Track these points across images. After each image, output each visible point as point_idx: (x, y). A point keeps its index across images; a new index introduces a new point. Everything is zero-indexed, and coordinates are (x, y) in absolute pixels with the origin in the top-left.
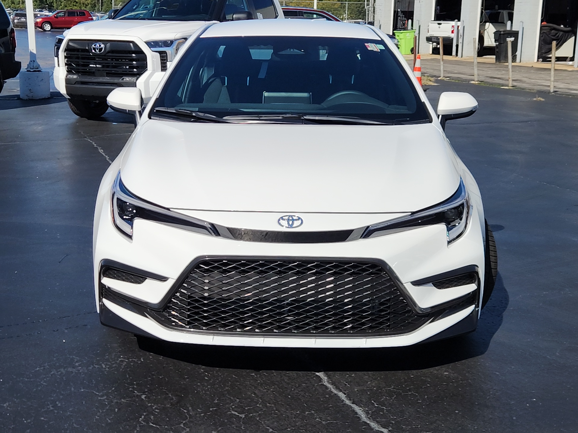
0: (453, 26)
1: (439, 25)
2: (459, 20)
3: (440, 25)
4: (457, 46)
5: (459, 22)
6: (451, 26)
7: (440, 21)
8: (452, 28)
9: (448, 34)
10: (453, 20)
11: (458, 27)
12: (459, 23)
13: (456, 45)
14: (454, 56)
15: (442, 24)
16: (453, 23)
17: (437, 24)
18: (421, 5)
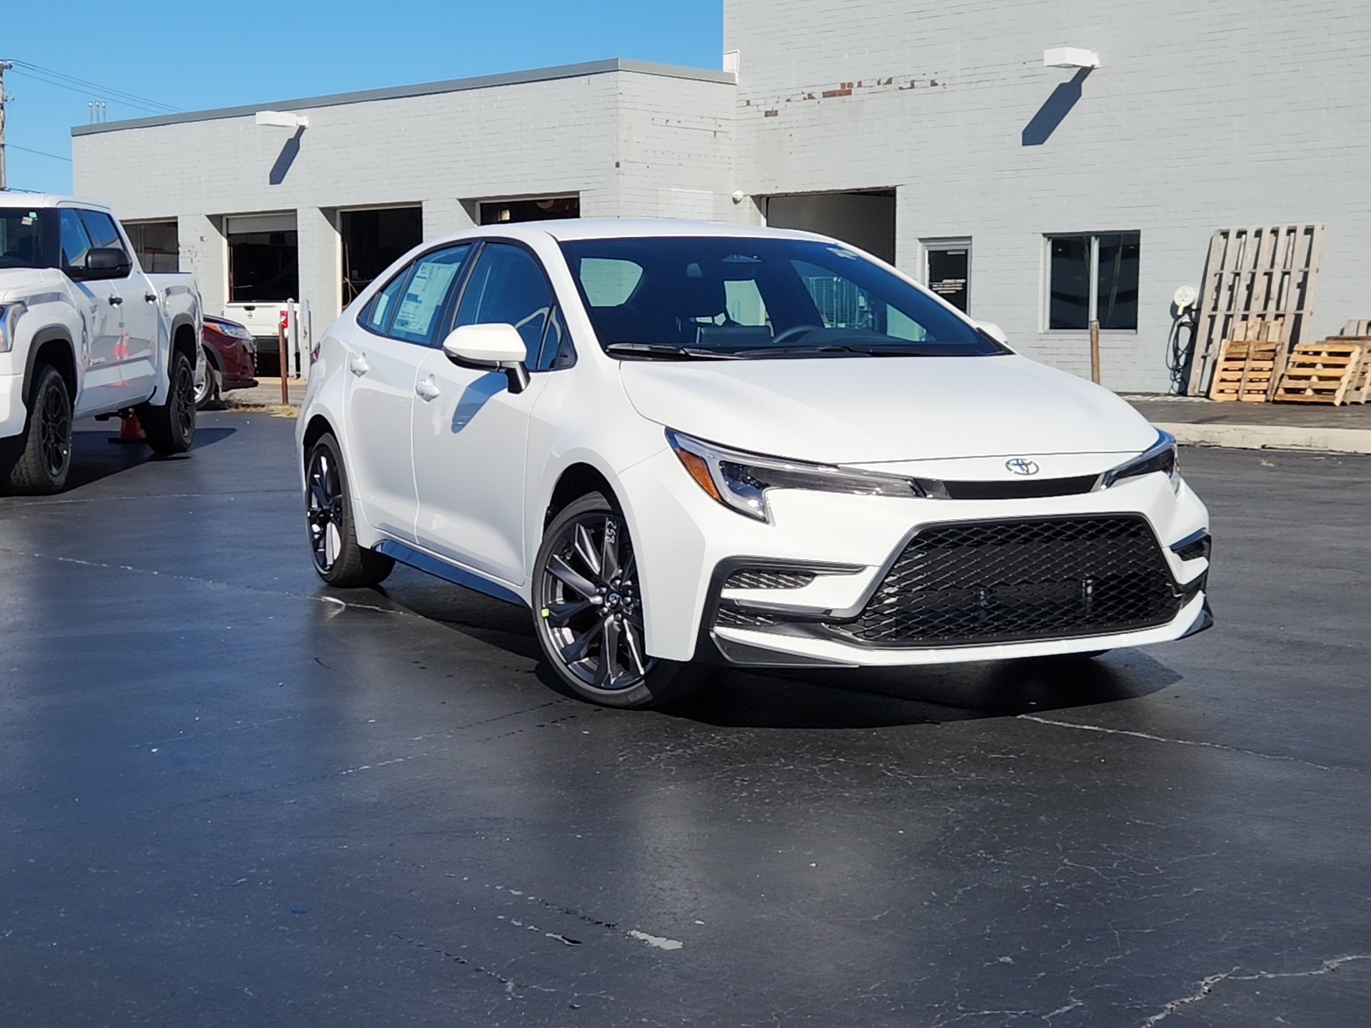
0: (283, 314)
1: (248, 312)
2: (296, 300)
3: (252, 312)
4: (297, 355)
5: (296, 305)
6: (279, 314)
7: (251, 302)
8: (281, 318)
9: (271, 330)
10: (282, 298)
11: (295, 313)
12: (297, 307)
13: (294, 353)
14: (293, 376)
15: (256, 309)
16: (283, 306)
17: (243, 309)
18: (196, 268)
